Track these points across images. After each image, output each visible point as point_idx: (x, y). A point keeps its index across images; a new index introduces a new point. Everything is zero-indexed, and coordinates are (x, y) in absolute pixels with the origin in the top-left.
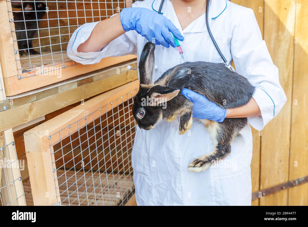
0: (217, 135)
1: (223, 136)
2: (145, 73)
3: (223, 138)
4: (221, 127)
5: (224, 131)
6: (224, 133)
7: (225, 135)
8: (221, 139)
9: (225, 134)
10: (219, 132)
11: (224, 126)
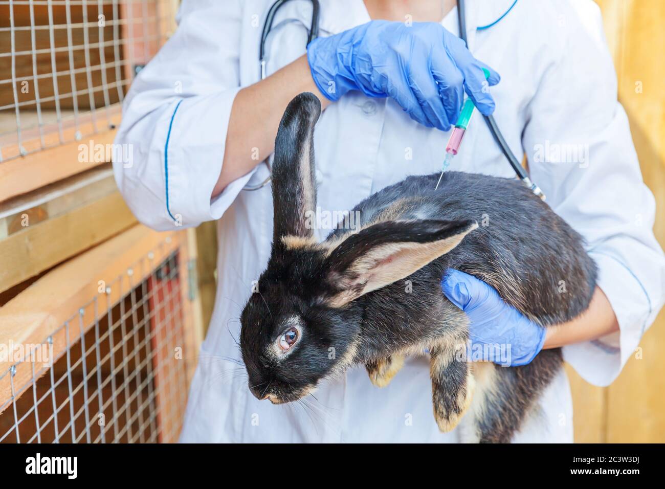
0: (484, 408)
1: (501, 415)
2: (302, 197)
3: (499, 421)
4: (500, 384)
5: (508, 398)
6: (507, 404)
7: (510, 410)
8: (494, 425)
9: (510, 407)
10: (491, 398)
11: (508, 379)
